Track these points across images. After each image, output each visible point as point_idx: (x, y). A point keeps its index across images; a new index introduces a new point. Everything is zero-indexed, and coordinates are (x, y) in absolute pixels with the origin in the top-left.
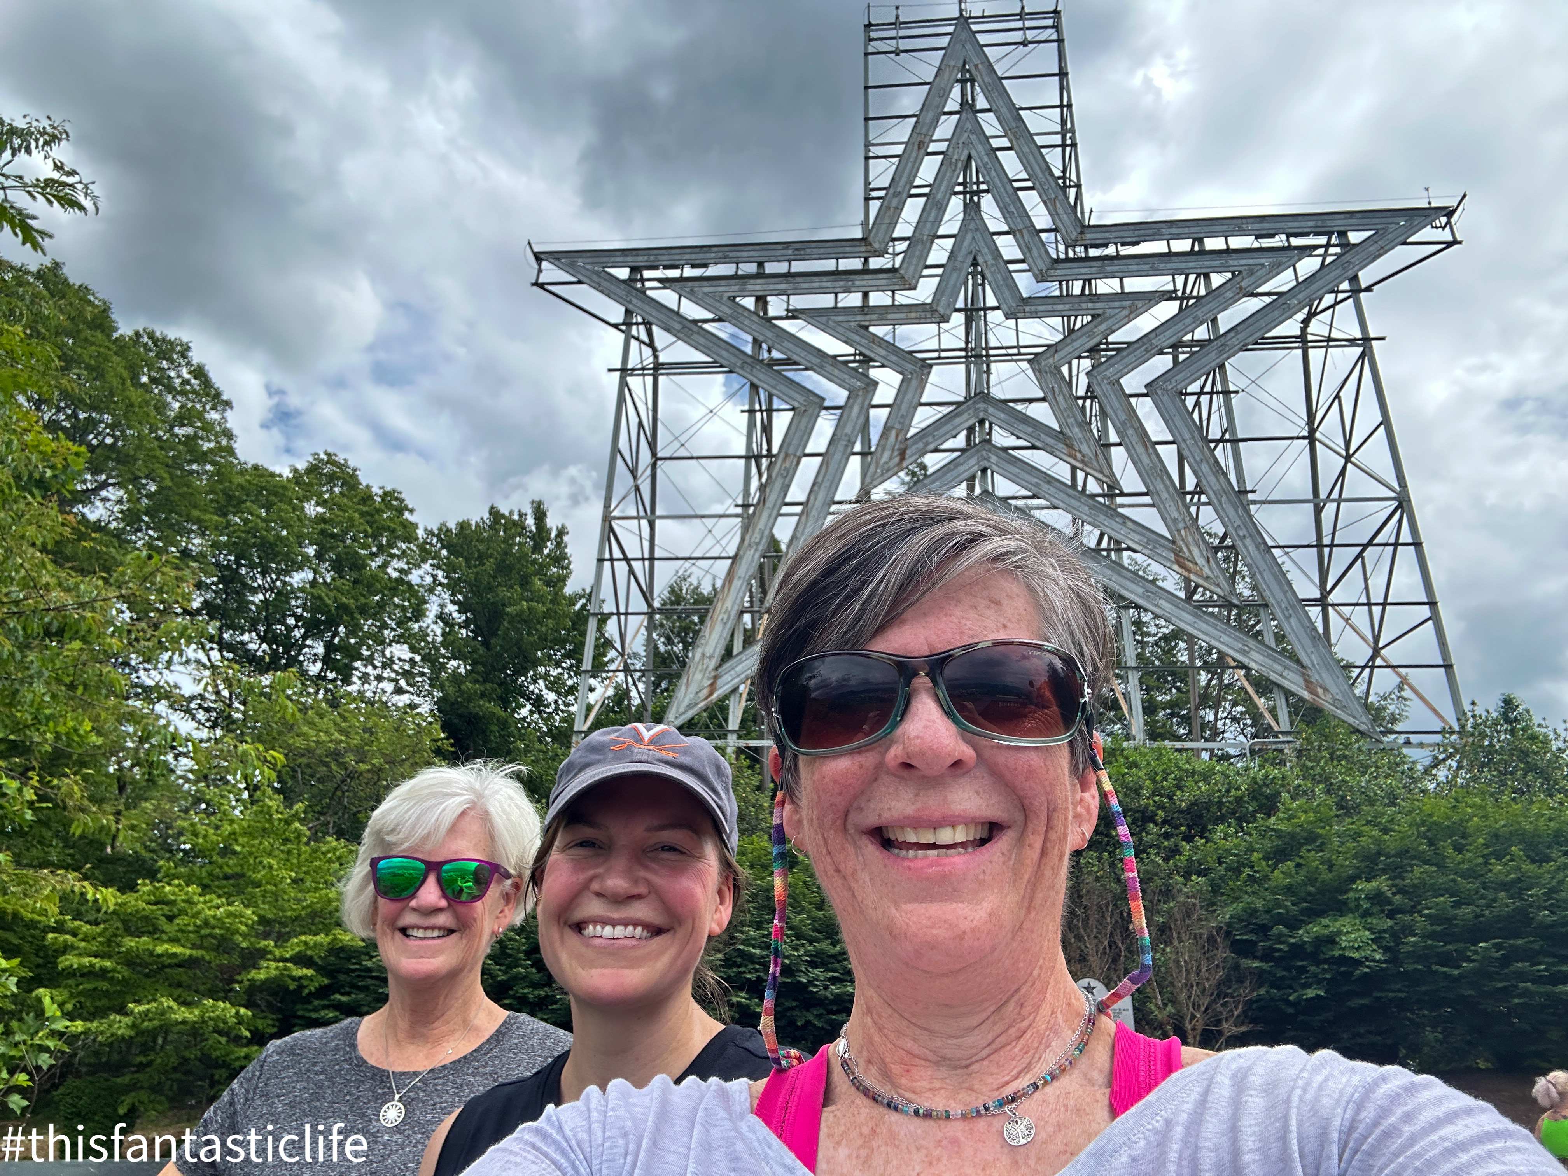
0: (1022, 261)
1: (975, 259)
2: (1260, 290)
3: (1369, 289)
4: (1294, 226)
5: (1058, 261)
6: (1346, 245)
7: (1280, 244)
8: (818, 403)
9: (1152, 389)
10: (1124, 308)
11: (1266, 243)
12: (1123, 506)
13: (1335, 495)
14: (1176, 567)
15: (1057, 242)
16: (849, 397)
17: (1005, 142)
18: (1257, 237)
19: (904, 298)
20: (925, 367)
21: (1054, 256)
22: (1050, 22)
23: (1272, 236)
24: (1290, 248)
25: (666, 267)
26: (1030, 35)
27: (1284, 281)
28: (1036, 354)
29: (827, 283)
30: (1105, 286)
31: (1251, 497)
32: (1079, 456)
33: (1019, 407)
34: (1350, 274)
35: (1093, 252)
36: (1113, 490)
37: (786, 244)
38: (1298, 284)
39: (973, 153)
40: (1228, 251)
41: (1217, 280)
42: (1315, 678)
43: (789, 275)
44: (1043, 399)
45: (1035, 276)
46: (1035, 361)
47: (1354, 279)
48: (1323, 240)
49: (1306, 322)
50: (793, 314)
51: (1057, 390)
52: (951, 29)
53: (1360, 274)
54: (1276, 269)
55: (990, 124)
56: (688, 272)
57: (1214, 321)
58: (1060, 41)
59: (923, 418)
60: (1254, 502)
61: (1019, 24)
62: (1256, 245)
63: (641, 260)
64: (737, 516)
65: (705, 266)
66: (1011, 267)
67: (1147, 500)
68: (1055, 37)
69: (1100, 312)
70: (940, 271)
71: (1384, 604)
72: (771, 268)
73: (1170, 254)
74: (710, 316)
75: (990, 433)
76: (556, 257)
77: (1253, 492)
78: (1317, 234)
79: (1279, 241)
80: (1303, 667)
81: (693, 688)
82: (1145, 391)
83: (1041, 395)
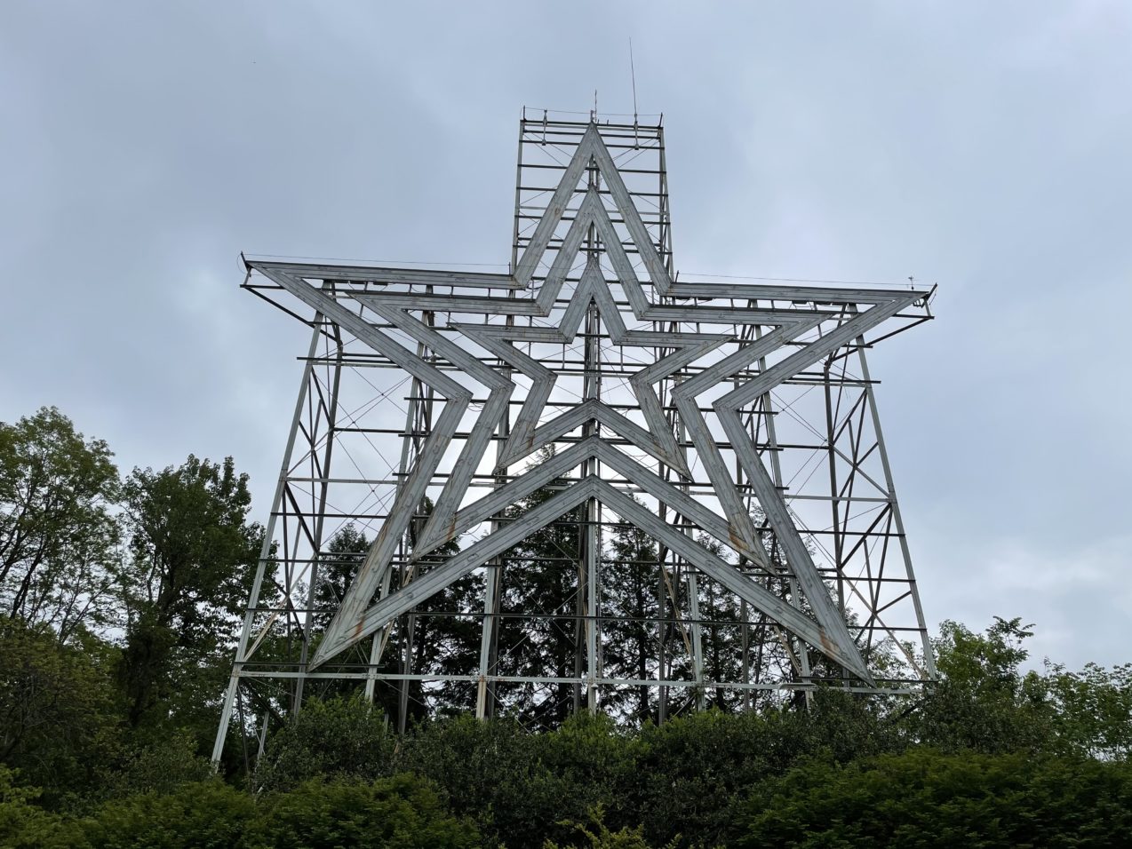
0: (628, 304)
1: (593, 298)
2: (795, 340)
3: (869, 346)
4: (821, 297)
5: (652, 306)
6: (855, 313)
7: (810, 309)
8: (469, 398)
9: (716, 407)
10: (699, 345)
11: (800, 307)
12: (694, 493)
13: (846, 495)
14: (730, 543)
15: (653, 292)
16: (491, 394)
17: (619, 217)
18: (794, 302)
19: (537, 322)
20: (552, 375)
21: (650, 301)
22: (655, 135)
23: (804, 302)
24: (816, 312)
25: (353, 282)
26: (641, 142)
27: (811, 335)
28: (635, 373)
29: (480, 305)
30: (685, 328)
31: (785, 492)
32: (663, 452)
33: (621, 412)
34: (858, 334)
35: (678, 302)
36: (687, 480)
37: (451, 274)
38: (821, 338)
39: (595, 222)
40: (773, 310)
41: (765, 330)
42: (828, 634)
43: (451, 297)
44: (638, 408)
45: (636, 316)
46: (633, 377)
47: (860, 338)
48: (839, 308)
49: (828, 364)
50: (452, 327)
51: (649, 401)
52: (584, 131)
53: (864, 335)
54: (806, 327)
55: (608, 202)
56: (371, 287)
57: (762, 359)
58: (662, 149)
59: (548, 414)
60: (788, 497)
61: (633, 133)
62: (793, 307)
63: (333, 275)
64: (393, 482)
65: (385, 284)
66: (619, 307)
67: (711, 489)
68: (658, 145)
69: (682, 346)
70: (566, 305)
71: (880, 580)
72: (437, 290)
73: (733, 309)
74: (386, 322)
75: (598, 430)
76: (264, 266)
77: (787, 488)
78: (835, 304)
79: (809, 306)
80: (820, 626)
81: (343, 627)
82: (711, 407)
83: (637, 404)
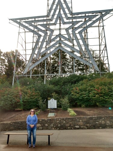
1: (59, 17)
2: (92, 20)
3: (104, 20)
4: (96, 12)
6: (102, 14)
8: (41, 36)
10: (76, 23)
16: (45, 35)
17: (64, 3)
20: (53, 31)
21: (69, 17)
28: (66, 29)
32: (70, 41)
34: (102, 18)
36: (74, 45)
37: (38, 17)
40: (88, 16)
41: (87, 19)
43: (38, 20)
45: (66, 19)
50: (39, 25)
56: (26, 20)
60: (89, 46)
62: (92, 15)
63: (21, 19)
64: (32, 49)
67: (77, 46)
69: (73, 23)
71: (104, 57)
73: (82, 16)
74: (29, 25)
78: (99, 13)
79: (94, 14)
80: (92, 64)
81: (27, 69)
82: (78, 33)
83: (66, 34)
